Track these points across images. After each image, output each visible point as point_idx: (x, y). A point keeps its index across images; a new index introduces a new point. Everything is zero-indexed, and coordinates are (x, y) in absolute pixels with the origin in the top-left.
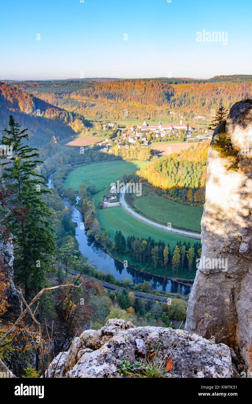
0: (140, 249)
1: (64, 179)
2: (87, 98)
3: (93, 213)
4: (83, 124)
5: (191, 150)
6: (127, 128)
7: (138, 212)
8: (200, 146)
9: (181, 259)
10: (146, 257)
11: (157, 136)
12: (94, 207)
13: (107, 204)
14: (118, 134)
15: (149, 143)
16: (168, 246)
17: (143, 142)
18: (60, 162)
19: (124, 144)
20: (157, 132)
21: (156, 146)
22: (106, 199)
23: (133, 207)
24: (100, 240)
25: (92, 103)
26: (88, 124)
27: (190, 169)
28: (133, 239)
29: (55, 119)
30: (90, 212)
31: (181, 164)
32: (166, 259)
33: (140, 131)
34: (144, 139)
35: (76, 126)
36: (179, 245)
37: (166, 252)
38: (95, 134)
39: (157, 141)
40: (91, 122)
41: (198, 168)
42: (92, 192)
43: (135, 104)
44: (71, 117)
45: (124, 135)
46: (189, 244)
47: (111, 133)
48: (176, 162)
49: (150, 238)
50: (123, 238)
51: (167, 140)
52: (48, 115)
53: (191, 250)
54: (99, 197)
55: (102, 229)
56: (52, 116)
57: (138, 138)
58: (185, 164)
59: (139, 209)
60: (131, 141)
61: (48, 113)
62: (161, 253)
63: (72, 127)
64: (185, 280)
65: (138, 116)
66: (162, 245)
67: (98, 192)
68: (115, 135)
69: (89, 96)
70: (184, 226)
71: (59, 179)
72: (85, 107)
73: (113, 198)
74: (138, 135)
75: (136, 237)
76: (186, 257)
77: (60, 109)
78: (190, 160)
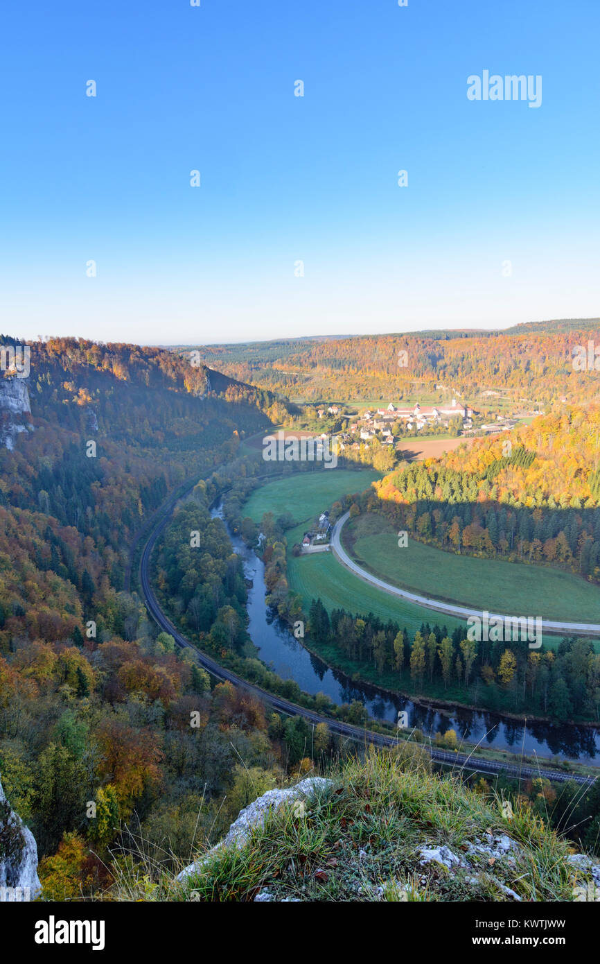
0: (353, 635)
1: (244, 502)
2: (298, 368)
3: (278, 564)
4: (285, 410)
5: (462, 452)
6: (360, 415)
7: (359, 563)
8: (478, 444)
9: (427, 657)
10: (363, 652)
11: (410, 427)
12: (284, 552)
13: (309, 547)
14: (344, 425)
15: (396, 440)
16: (405, 632)
17: (384, 438)
18: (240, 474)
19: (351, 442)
20: (411, 420)
21: (406, 445)
22: (307, 539)
23: (352, 554)
24: (286, 613)
25: (307, 375)
26: (294, 411)
27: (455, 486)
28: (339, 614)
29: (239, 402)
30: (275, 562)
31: (440, 476)
32: (400, 656)
33: (381, 419)
34: (388, 433)
35: (275, 413)
36: (425, 631)
37: (398, 643)
38: (304, 426)
39: (410, 436)
40: (299, 407)
41: (472, 483)
42: (285, 526)
43: (378, 375)
44: (267, 399)
45: (353, 427)
46: (445, 629)
47: (332, 424)
48: (432, 474)
49: (371, 614)
50: (324, 613)
51: (428, 434)
52: (230, 396)
53: (447, 643)
54: (295, 536)
55: (292, 594)
56: (236, 398)
57: (378, 431)
58: (448, 477)
59: (362, 557)
60: (365, 436)
61: (229, 394)
62: (389, 646)
63: (268, 414)
64: (437, 701)
65: (383, 394)
66: (392, 629)
67: (298, 524)
68: (338, 427)
69: (301, 365)
70: (440, 592)
71: (233, 501)
72: (296, 382)
73: (319, 537)
74: (376, 426)
75: (346, 611)
76: (437, 656)
77: (249, 387)
78: (458, 469)
